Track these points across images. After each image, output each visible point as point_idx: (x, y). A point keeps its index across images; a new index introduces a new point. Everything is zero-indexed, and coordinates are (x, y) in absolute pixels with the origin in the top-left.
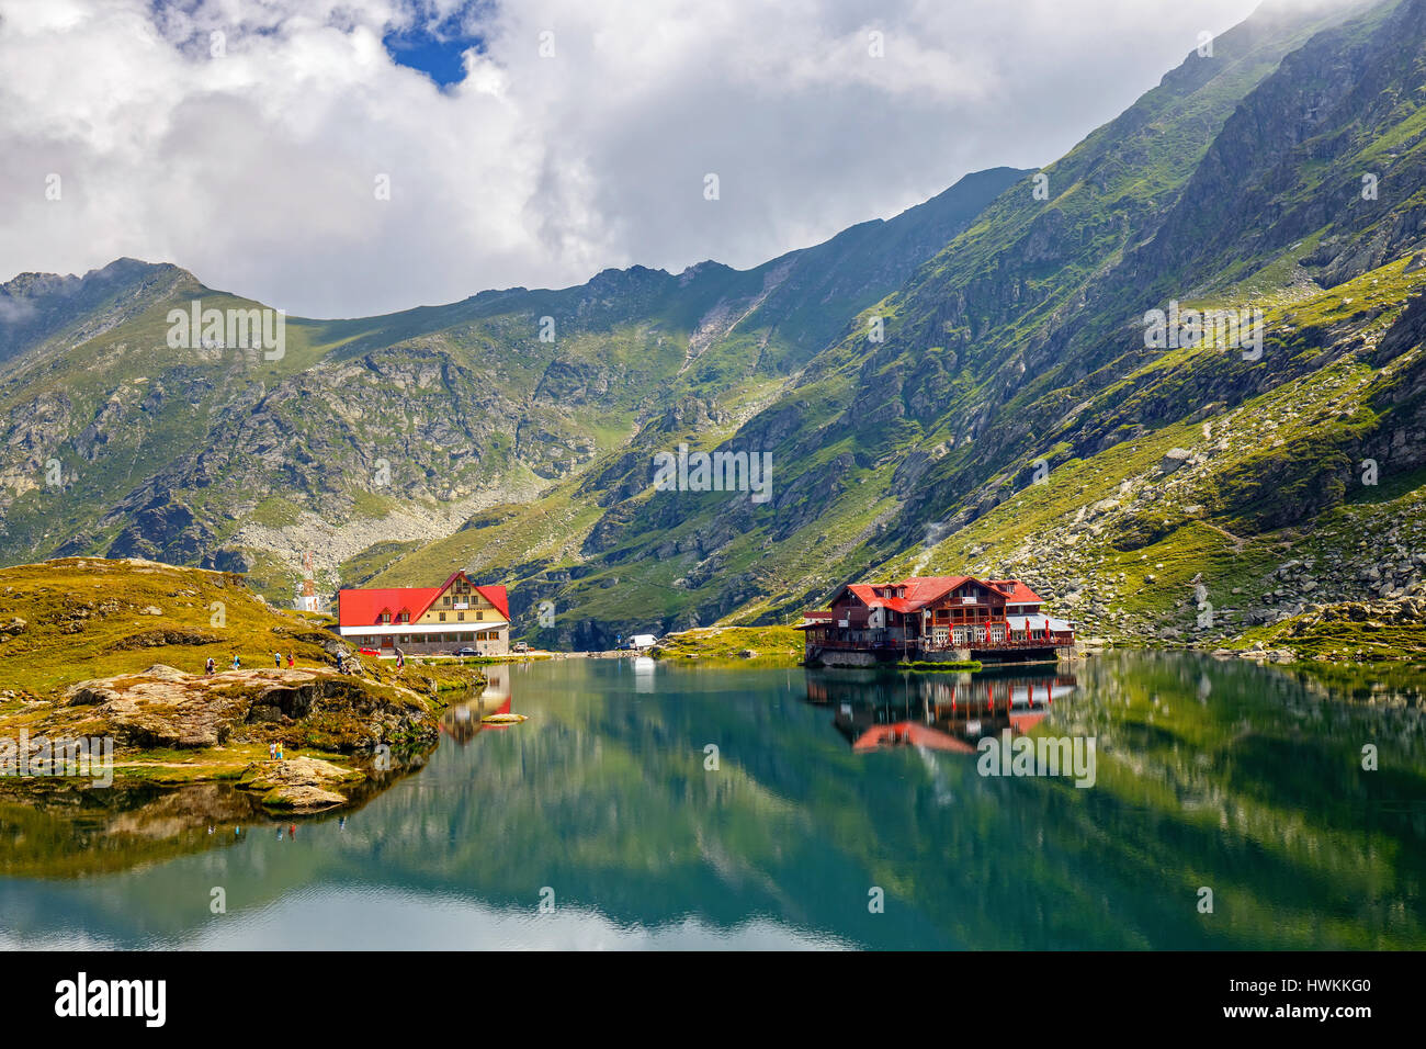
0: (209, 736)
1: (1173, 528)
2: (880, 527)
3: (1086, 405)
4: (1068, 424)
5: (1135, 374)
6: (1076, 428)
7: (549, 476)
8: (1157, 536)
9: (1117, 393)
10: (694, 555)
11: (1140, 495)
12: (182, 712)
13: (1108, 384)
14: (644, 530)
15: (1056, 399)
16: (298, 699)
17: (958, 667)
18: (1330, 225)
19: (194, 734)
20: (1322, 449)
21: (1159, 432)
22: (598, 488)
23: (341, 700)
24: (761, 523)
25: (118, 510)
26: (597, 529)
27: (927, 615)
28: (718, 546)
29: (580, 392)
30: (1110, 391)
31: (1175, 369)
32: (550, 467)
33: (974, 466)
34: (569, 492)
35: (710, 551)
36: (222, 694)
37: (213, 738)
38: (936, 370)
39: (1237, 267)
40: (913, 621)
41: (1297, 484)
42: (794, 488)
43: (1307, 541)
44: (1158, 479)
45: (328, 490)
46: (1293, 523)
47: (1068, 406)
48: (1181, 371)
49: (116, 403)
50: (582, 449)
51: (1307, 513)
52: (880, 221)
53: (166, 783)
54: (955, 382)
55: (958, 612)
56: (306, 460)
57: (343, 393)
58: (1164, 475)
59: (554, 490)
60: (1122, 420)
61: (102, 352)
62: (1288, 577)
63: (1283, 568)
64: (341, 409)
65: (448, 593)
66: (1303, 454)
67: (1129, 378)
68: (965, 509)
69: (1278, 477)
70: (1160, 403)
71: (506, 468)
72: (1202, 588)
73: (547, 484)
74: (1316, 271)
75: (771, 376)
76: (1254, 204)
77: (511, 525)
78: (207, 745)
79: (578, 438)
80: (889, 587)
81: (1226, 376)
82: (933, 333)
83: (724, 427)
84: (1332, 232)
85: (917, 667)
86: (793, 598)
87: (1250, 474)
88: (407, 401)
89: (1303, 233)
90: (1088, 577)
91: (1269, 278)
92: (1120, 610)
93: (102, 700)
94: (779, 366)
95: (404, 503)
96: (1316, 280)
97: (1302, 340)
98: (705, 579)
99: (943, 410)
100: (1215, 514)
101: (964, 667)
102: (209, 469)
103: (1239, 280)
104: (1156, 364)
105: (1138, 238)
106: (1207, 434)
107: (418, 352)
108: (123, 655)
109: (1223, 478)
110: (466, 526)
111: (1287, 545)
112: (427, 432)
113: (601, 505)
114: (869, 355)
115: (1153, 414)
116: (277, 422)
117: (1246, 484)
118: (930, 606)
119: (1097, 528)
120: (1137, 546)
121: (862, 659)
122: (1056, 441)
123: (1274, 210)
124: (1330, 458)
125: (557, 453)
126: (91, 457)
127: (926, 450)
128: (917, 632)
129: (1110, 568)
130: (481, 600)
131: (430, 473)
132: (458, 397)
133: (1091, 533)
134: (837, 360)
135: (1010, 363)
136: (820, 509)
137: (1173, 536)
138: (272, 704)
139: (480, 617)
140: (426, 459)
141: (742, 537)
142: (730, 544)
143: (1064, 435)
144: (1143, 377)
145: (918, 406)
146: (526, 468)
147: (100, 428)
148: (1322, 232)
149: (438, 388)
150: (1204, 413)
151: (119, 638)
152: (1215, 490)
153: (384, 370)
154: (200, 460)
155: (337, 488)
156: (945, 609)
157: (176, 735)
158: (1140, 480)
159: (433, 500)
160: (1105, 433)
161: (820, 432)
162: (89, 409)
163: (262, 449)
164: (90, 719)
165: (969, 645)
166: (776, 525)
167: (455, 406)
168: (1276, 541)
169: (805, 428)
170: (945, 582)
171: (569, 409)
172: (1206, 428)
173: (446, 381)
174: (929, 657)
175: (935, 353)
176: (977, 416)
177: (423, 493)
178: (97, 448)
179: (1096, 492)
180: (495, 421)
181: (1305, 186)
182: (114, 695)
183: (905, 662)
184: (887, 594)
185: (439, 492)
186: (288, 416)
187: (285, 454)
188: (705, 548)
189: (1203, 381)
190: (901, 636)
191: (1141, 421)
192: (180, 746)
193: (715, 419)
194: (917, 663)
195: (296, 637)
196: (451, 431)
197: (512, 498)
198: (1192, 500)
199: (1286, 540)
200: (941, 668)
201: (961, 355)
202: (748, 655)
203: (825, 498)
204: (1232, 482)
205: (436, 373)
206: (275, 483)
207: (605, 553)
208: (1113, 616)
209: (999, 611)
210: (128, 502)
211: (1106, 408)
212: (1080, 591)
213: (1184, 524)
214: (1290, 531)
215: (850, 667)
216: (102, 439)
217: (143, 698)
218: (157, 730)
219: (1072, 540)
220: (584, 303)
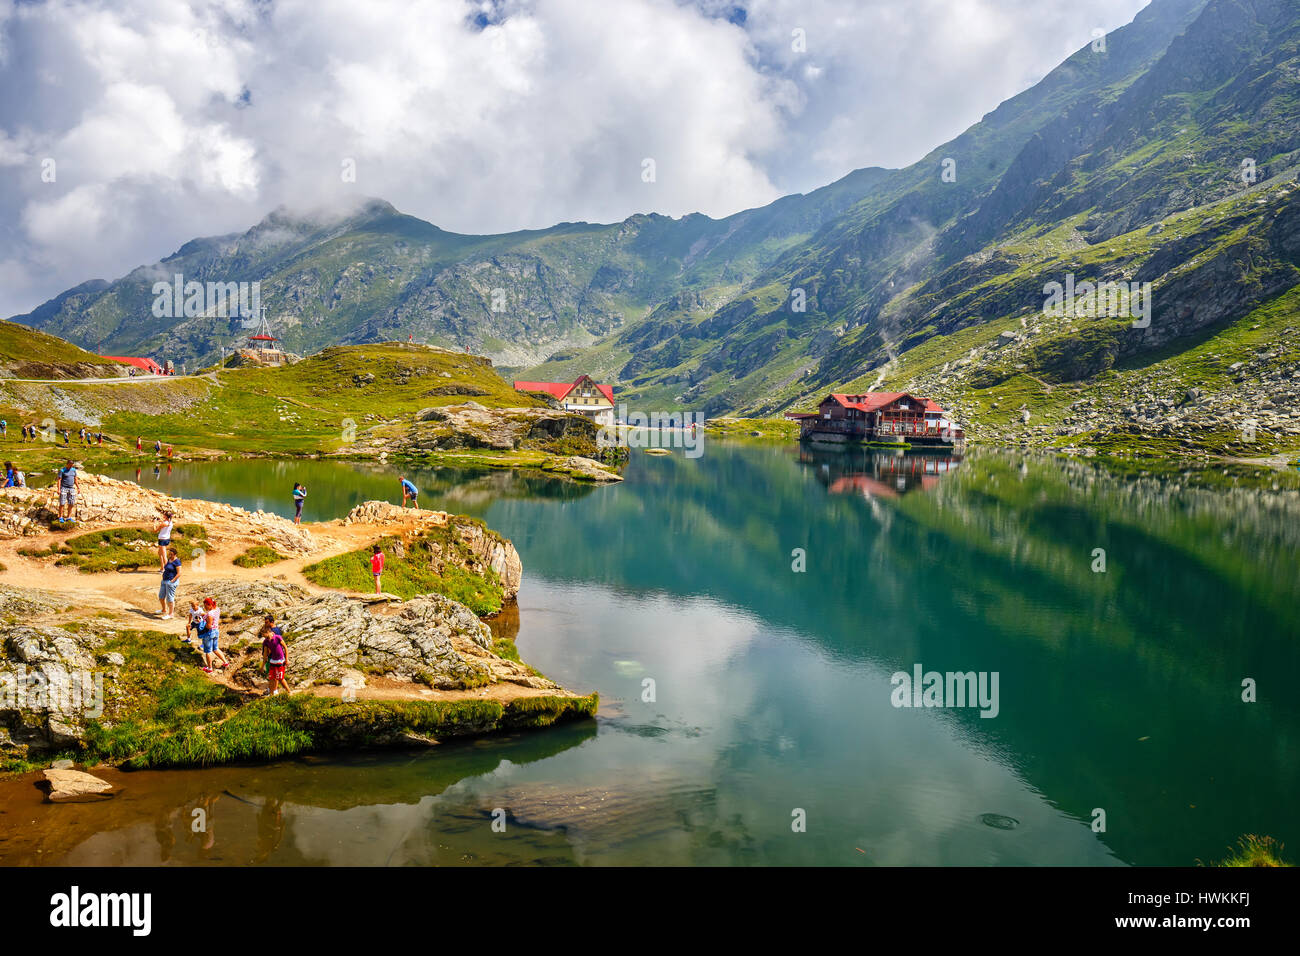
0: (509, 443)
1: (1008, 377)
2: (806, 372)
3: (944, 304)
4: (934, 315)
5: (976, 288)
6: (939, 317)
7: (597, 334)
8: (998, 381)
9: (965, 298)
10: (687, 384)
11: (985, 357)
12: (491, 428)
13: (958, 292)
14: (657, 368)
15: (926, 300)
16: (558, 426)
17: (898, 446)
18: (1094, 208)
19: (501, 442)
20: (1102, 335)
21: (993, 322)
22: (628, 342)
23: (580, 429)
24: (728, 367)
25: (347, 339)
26: (629, 365)
27: (880, 414)
28: (702, 379)
29: (617, 286)
30: (960, 296)
31: (1003, 286)
32: (597, 329)
33: (873, 337)
34: (612, 343)
35: (698, 381)
36: (514, 419)
37: (512, 445)
38: (838, 283)
39: (1034, 230)
40: (870, 417)
41: (1086, 355)
42: (749, 347)
43: (1091, 389)
44: (995, 349)
45: (468, 334)
46: (1082, 378)
47: (933, 305)
48: (1008, 286)
49: (346, 277)
50: (617, 319)
51: (1091, 373)
52: (800, 194)
53: (497, 466)
54: (849, 291)
55: (897, 414)
56: (457, 316)
57: (479, 277)
58: (999, 347)
59: (603, 341)
60: (969, 314)
61: (339, 247)
62: (1079, 409)
63: (1077, 404)
64: (478, 287)
65: (578, 387)
66: (1090, 337)
67: (974, 289)
68: (867, 362)
69: (1074, 350)
70: (994, 305)
71: (571, 327)
72: (1028, 413)
73: (595, 338)
74: (1086, 234)
75: (731, 283)
76: (1044, 193)
77: (577, 360)
78: (508, 449)
79: (615, 313)
80: (857, 396)
81: (1036, 291)
82: (838, 260)
83: (706, 310)
84: (1096, 211)
85: (872, 445)
86: (753, 411)
87: (1056, 348)
88: (516, 285)
89: (1076, 211)
90: (956, 402)
91: (1058, 236)
92: (977, 423)
93: (445, 418)
94: (736, 277)
95: (512, 344)
96: (1085, 239)
97: (1084, 272)
98: (694, 398)
99: (841, 307)
100: (1034, 370)
101: (901, 446)
102: (400, 318)
103: (1037, 237)
104: (990, 282)
105: (966, 211)
106: (1024, 324)
107: (523, 257)
108: (432, 398)
109: (1039, 350)
110: (550, 360)
111: (1078, 390)
112: (527, 304)
113: (631, 352)
114: (797, 272)
115: (989, 311)
116: (441, 292)
117: (1054, 353)
118: (882, 409)
119: (960, 375)
120: (985, 386)
121: (839, 438)
122: (926, 324)
123: (1058, 197)
124: (1107, 341)
125: (602, 320)
126: (331, 307)
127: (830, 329)
128: (872, 424)
129: (969, 398)
130: (598, 393)
131: (527, 328)
132: (546, 285)
133: (956, 377)
134: (776, 274)
135: (885, 280)
136: (764, 362)
137: (1008, 381)
138: (543, 428)
139: (597, 402)
140: (525, 319)
141: (717, 375)
142: (709, 379)
143: (932, 321)
144: (982, 289)
145: (827, 304)
146: (584, 328)
147: (337, 291)
148: (1090, 211)
149: (534, 278)
150: (1021, 313)
151: (431, 388)
152: (1034, 356)
153: (503, 266)
154: (395, 312)
155: (474, 332)
156: (890, 412)
157: (490, 441)
158: (982, 349)
159: (528, 343)
160: (958, 321)
161: (766, 315)
162: (331, 279)
163: (431, 308)
164: (439, 428)
165: (903, 434)
166: (737, 369)
167: (543, 289)
168: (1072, 388)
169: (757, 313)
170: (889, 396)
171: (610, 296)
172: (1023, 321)
173: (539, 274)
174: (879, 438)
175: (839, 273)
176: (863, 311)
177: (523, 339)
178: (334, 303)
179: (954, 355)
180: (567, 300)
181: (1078, 184)
182: (451, 416)
183: (865, 441)
184: (855, 400)
185: (533, 339)
186: (447, 289)
187: (444, 312)
188: (694, 380)
189: (1021, 293)
190: (863, 426)
191: (981, 315)
192: (493, 448)
193: (701, 305)
194: (872, 442)
195: (532, 396)
196: (541, 304)
197: (575, 345)
198: (1020, 361)
199: (1078, 387)
200: (887, 446)
201: (854, 274)
202: (757, 434)
203: (767, 355)
204: (1046, 352)
205: (533, 269)
206: (438, 329)
207: (633, 380)
208: (973, 426)
209: (920, 415)
210: (352, 335)
211: (959, 307)
212: (952, 410)
213: (1015, 375)
214: (1080, 383)
215: (830, 442)
216: (338, 297)
217: (468, 419)
218: (480, 438)
219: (944, 381)
220: (621, 233)
